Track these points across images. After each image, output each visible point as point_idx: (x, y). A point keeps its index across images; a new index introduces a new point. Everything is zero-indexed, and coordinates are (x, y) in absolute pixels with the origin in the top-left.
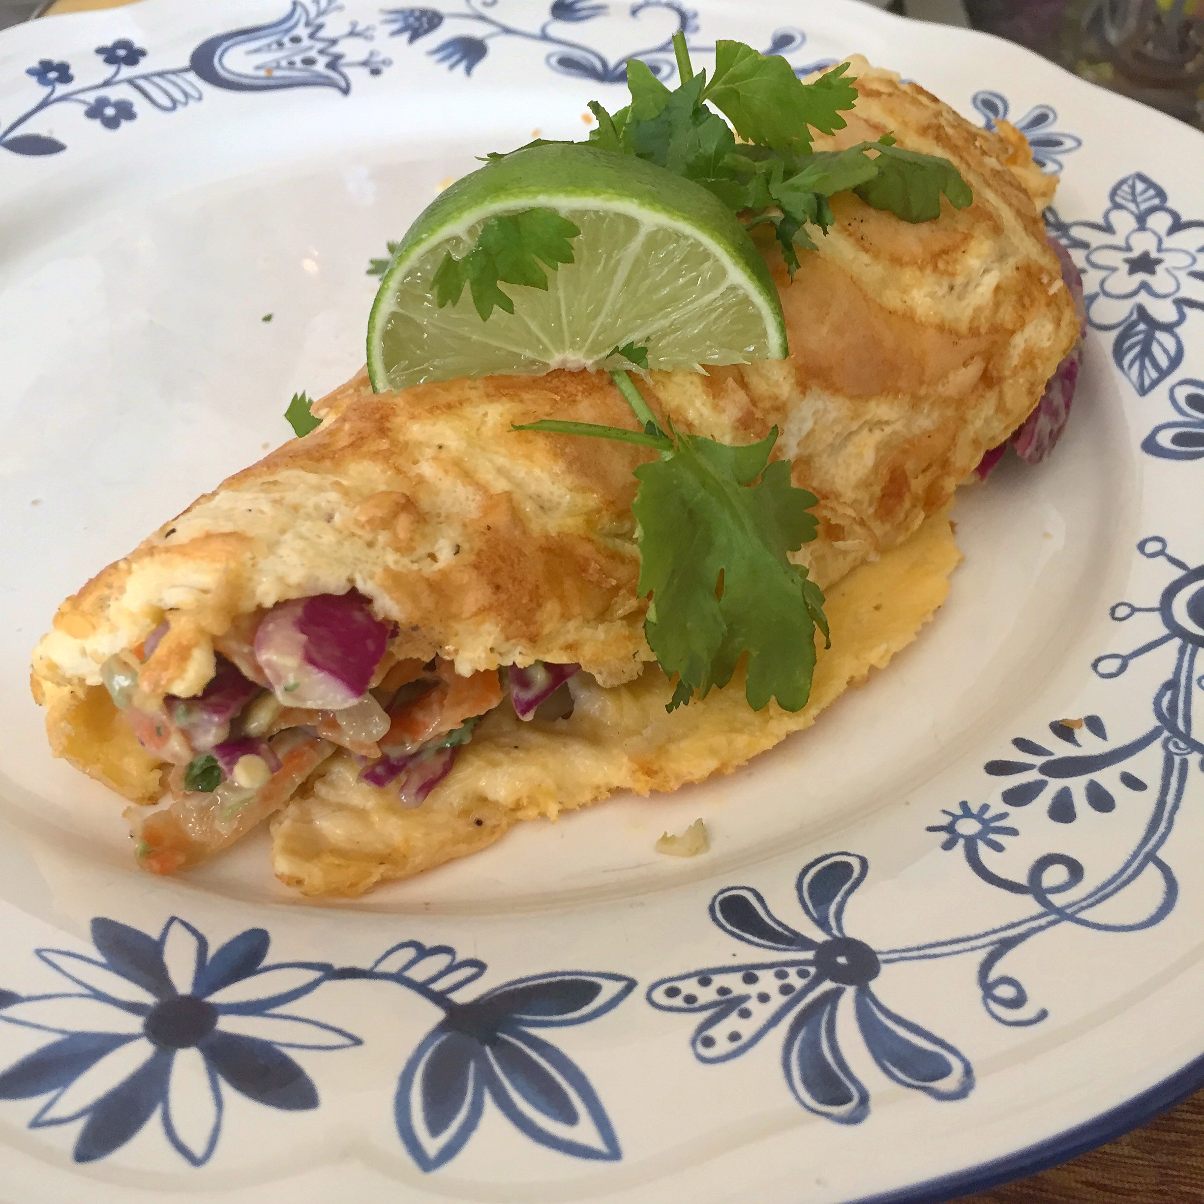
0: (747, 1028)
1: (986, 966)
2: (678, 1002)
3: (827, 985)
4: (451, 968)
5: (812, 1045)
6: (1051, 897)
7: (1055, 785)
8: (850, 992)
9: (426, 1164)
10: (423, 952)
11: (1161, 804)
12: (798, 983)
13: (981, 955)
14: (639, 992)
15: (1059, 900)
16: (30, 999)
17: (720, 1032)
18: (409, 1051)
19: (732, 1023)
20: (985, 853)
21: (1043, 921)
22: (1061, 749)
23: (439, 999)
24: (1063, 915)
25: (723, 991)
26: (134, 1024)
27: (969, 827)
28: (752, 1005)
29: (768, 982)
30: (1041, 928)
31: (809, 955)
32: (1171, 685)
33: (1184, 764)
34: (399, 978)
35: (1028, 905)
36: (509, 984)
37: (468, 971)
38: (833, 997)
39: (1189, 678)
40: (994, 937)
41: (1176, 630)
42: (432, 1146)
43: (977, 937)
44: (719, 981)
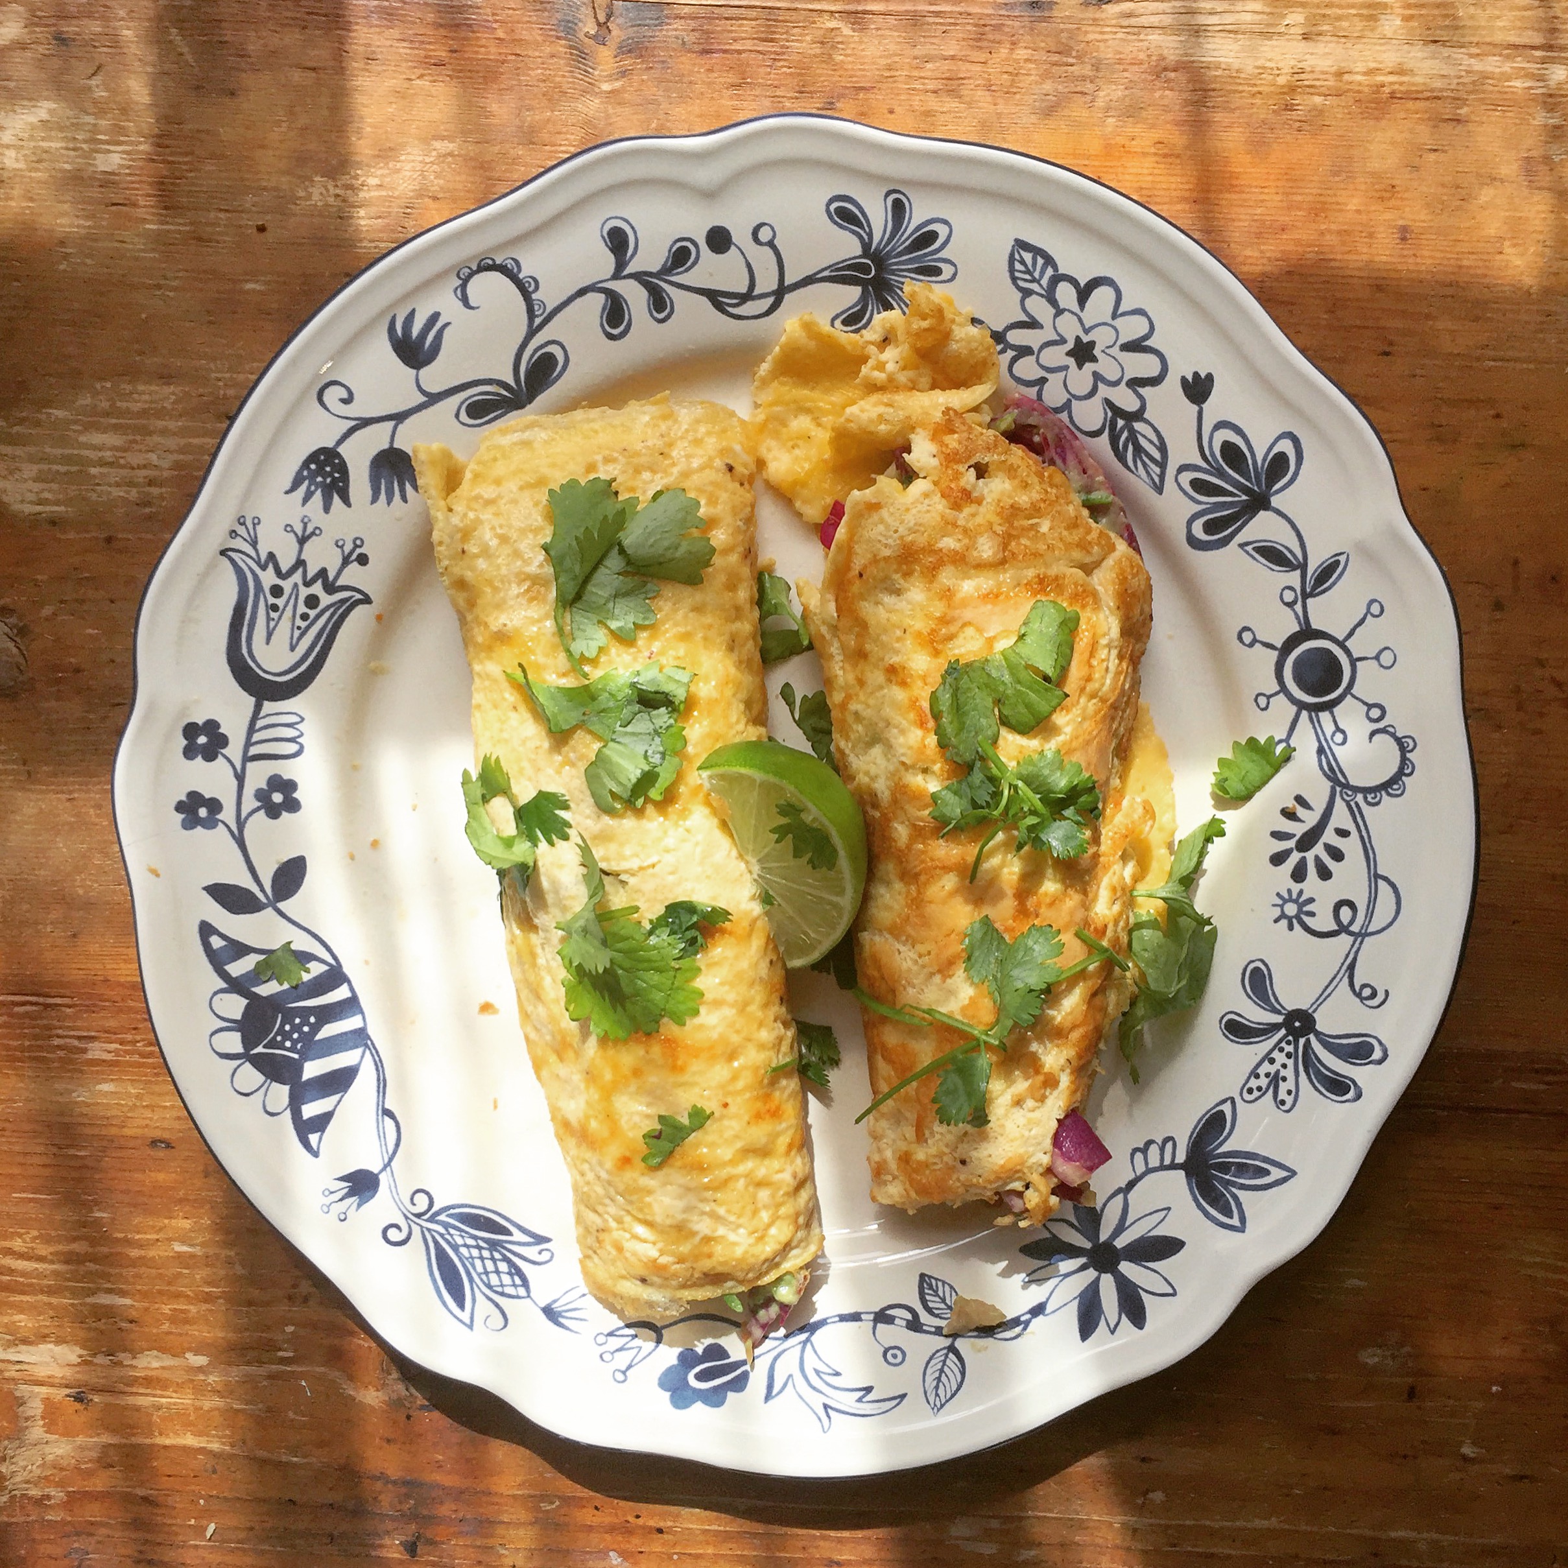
0: (1290, 1084)
1: (1352, 984)
2: (1256, 1094)
3: (1302, 1041)
4: (1162, 1149)
5: (1318, 1073)
6: (1352, 928)
7: (1310, 856)
8: (1312, 1037)
9: (1241, 1229)
10: (1144, 1150)
11: (1362, 837)
12: (1290, 1049)
13: (1346, 980)
14: (1238, 1100)
15: (1355, 928)
16: (1048, 1299)
17: (1282, 1095)
18: (1190, 1198)
19: (1283, 1087)
20: (1307, 920)
21: (1357, 945)
22: (1298, 829)
23: (1173, 1166)
24: (1362, 935)
25: (1267, 1075)
26: (1091, 1274)
27: (1291, 909)
28: (1283, 1073)
29: (1280, 1057)
30: (1359, 949)
31: (1283, 1032)
32: (1321, 751)
33: (1357, 804)
34: (1150, 1171)
35: (1345, 940)
36: (1190, 1137)
37: (1169, 1145)
38: (1308, 1044)
39: (1326, 740)
40: (1345, 968)
41: (1301, 706)
42: (1235, 1221)
43: (1338, 972)
44: (1261, 1071)
